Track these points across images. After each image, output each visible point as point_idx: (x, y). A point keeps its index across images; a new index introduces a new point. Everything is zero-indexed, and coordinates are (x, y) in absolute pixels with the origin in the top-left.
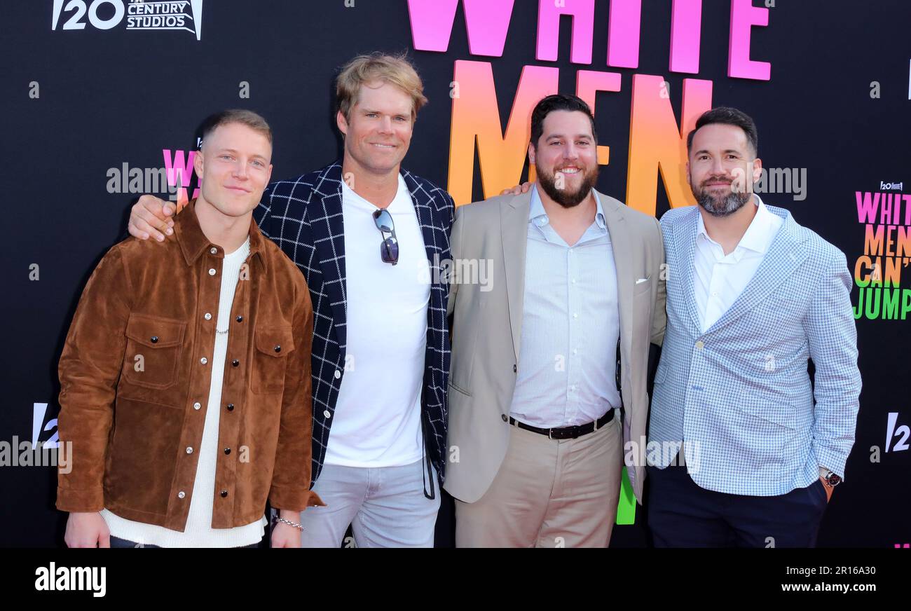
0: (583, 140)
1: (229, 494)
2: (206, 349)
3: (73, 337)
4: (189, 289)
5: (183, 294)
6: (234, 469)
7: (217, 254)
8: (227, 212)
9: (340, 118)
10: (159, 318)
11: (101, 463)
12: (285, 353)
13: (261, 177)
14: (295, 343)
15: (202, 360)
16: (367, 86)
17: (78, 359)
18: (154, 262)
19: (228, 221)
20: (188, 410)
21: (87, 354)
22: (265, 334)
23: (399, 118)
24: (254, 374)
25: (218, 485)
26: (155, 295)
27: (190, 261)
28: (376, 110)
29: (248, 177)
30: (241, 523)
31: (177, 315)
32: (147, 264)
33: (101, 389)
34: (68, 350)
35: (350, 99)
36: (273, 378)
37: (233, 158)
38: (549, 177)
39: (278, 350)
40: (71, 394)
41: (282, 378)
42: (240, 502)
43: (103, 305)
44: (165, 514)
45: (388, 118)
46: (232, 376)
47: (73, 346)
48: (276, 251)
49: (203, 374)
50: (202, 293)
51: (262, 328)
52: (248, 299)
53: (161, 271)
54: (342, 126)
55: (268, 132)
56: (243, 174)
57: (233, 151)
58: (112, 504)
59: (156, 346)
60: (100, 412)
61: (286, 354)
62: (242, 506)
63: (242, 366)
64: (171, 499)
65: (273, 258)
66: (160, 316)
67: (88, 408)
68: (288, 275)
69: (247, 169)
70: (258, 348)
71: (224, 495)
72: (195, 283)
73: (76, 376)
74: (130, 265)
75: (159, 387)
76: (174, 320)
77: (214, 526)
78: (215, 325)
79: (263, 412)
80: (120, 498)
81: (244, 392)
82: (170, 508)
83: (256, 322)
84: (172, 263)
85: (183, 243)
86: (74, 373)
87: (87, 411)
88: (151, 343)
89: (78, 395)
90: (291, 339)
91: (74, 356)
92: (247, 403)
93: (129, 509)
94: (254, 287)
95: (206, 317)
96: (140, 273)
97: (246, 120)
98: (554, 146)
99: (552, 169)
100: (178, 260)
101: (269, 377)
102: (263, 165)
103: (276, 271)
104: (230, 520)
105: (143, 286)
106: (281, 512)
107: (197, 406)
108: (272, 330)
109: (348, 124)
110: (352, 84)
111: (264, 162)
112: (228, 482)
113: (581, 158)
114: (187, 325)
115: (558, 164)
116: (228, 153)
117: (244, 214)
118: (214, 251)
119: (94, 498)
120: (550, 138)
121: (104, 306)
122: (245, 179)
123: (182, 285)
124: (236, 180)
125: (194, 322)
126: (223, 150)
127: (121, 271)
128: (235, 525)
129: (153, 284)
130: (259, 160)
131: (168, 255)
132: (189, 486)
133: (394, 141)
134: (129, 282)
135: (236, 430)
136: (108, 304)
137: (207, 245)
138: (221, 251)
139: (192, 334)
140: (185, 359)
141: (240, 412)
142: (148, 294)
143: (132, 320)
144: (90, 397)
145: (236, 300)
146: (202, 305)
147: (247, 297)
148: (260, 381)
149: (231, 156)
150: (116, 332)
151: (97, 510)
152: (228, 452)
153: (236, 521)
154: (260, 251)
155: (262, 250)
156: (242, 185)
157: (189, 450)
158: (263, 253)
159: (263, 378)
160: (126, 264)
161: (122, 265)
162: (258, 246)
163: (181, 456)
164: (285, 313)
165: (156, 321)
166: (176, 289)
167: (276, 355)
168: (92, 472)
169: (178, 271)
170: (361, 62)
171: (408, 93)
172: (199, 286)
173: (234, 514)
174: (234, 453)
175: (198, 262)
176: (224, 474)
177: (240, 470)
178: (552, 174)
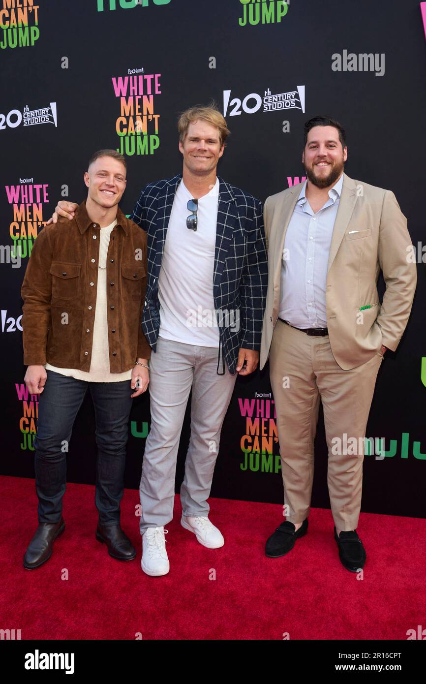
0: (332, 144)
1: (118, 354)
2: (93, 278)
4: (82, 247)
5: (79, 250)
6: (118, 340)
7: (96, 228)
8: (103, 205)
9: (180, 145)
10: (66, 263)
12: (139, 279)
13: (121, 186)
14: (145, 273)
15: (91, 284)
17: (29, 287)
18: (63, 233)
19: (103, 212)
20: (85, 310)
21: (33, 284)
22: (126, 268)
23: (210, 141)
24: (123, 290)
26: (64, 250)
27: (82, 231)
28: (196, 137)
29: (114, 185)
30: (126, 369)
31: (76, 261)
32: (59, 235)
33: (42, 302)
36: (135, 292)
37: (106, 175)
39: (135, 277)
42: (124, 358)
44: (79, 364)
45: (203, 141)
46: (111, 292)
48: (133, 225)
49: (92, 291)
50: (90, 249)
51: (125, 265)
52: (117, 251)
53: (67, 238)
56: (111, 184)
57: (106, 172)
59: (65, 278)
60: (42, 314)
62: (125, 360)
63: (116, 286)
64: (81, 356)
65: (131, 228)
66: (68, 262)
69: (114, 181)
70: (124, 276)
71: (115, 355)
74: (50, 236)
75: (69, 299)
76: (75, 264)
77: (111, 372)
78: (98, 265)
79: (131, 310)
80: (55, 358)
81: (119, 300)
82: (81, 360)
83: (121, 262)
84: (73, 233)
85: (79, 223)
88: (63, 276)
90: (143, 271)
92: (121, 305)
94: (120, 244)
95: (92, 261)
96: (55, 240)
98: (313, 148)
99: (311, 164)
100: (76, 232)
101: (132, 291)
102: (122, 180)
103: (133, 235)
104: (119, 368)
105: (57, 246)
107: (90, 308)
108: (131, 266)
111: (122, 178)
112: (116, 348)
113: (330, 156)
114: (82, 266)
115: (315, 161)
116: (103, 173)
118: (95, 226)
119: (40, 358)
120: (310, 144)
122: (113, 187)
123: (78, 245)
124: (106, 186)
125: (86, 264)
126: (100, 171)
127: (46, 239)
128: (123, 370)
129: (63, 246)
130: (120, 176)
131: (70, 229)
132: (89, 349)
133: (207, 154)
134: (50, 245)
135: (117, 320)
136: (41, 257)
137: (90, 223)
138: (98, 226)
139: (85, 271)
140: (82, 284)
141: (118, 311)
143: (53, 265)
145: (110, 251)
146: (90, 255)
147: (116, 249)
148: (126, 293)
150: (46, 272)
152: (114, 332)
153: (123, 368)
154: (122, 224)
155: (124, 223)
157: (87, 331)
158: (125, 225)
159: (129, 292)
160: (48, 236)
161: (46, 236)
163: (84, 334)
165: (65, 264)
166: (75, 247)
167: (134, 279)
169: (76, 238)
170: (190, 112)
171: (216, 127)
172: (87, 245)
173: (121, 365)
174: (117, 332)
175: (87, 231)
176: (113, 344)
177: (122, 341)
178: (311, 167)
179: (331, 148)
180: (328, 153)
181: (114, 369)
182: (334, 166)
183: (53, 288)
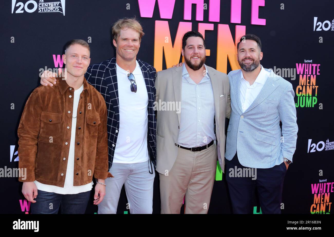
0: (200, 46)
1: (79, 174)
2: (69, 124)
3: (22, 121)
4: (62, 103)
5: (60, 105)
6: (80, 165)
7: (72, 90)
8: (75, 75)
9: (114, 41)
10: (52, 113)
11: (34, 164)
12: (97, 124)
13: (87, 63)
14: (101, 121)
15: (68, 127)
16: (122, 30)
17: (24, 128)
18: (50, 93)
19: (75, 79)
20: (63, 145)
21: (27, 127)
22: (90, 117)
23: (134, 40)
24: (86, 132)
25: (75, 171)
26: (50, 105)
27: (63, 93)
28: (126, 38)
29: (82, 63)
30: (83, 184)
31: (58, 112)
32: (47, 95)
33: (33, 139)
34: (21, 125)
35: (117, 35)
36: (93, 133)
37: (76, 56)
38: (189, 60)
39: (95, 123)
40: (22, 141)
41: (96, 133)
42: (83, 177)
43: (32, 109)
44: (57, 181)
45: (130, 41)
46: (79, 133)
47: (22, 124)
48: (93, 89)
49: (68, 132)
50: (67, 104)
51: (89, 115)
53: (52, 96)
54: (115, 45)
55: (88, 47)
56: (80, 62)
57: (76, 54)
58: (38, 179)
59: (51, 123)
60: (33, 147)
61: (98, 124)
62: (84, 178)
63: (82, 129)
64: (59, 176)
65: (92, 91)
66: (53, 113)
67: (28, 146)
68: (97, 97)
69: (81, 60)
70: (88, 123)
71: (77, 174)
72: (64, 101)
73: (24, 134)
74: (41, 95)
76: (57, 114)
77: (74, 185)
78: (72, 115)
79: (90, 145)
80: (41, 176)
81: (83, 138)
82: (59, 179)
83: (86, 113)
84: (56, 94)
85: (60, 87)
86: (23, 134)
87: (28, 147)
88: (49, 122)
89: (25, 141)
90: (99, 119)
91: (23, 128)
92: (84, 142)
93: (44, 180)
94: (85, 102)
95: (69, 112)
96: (44, 98)
97: (80, 43)
98: (190, 49)
99: (190, 58)
100: (58, 93)
101: (92, 133)
102: (87, 58)
103: (93, 96)
104: (80, 183)
105: (46, 102)
106: (98, 179)
107: (67, 143)
108: (92, 116)
109: (117, 43)
110: (117, 30)
111: (87, 57)
112: (79, 170)
113: (199, 53)
114: (62, 115)
115: (192, 56)
116: (74, 55)
117: (81, 76)
118: (71, 89)
119: (32, 177)
120: (189, 46)
121: (33, 110)
122: (81, 64)
123: (60, 101)
124: (77, 64)
125: (64, 114)
126: (72, 54)
127: (38, 97)
128: (82, 185)
129: (50, 101)
131: (54, 91)
132: (65, 171)
133: (133, 48)
134: (41, 101)
135: (81, 151)
136: (34, 109)
137: (68, 87)
138: (73, 89)
139: (64, 118)
140: (62, 128)
141: (82, 145)
142: (48, 105)
143: (43, 114)
144: (29, 142)
145: (79, 106)
146: (67, 108)
147: (83, 105)
148: (88, 134)
149: (75, 56)
150: (37, 119)
151: (33, 181)
152: (78, 159)
154: (87, 89)
155: (88, 88)
156: (80, 66)
157: (64, 159)
158: (88, 89)
159: (90, 133)
160: (40, 95)
161: (38, 95)
162: (86, 87)
163: (61, 161)
164: (97, 110)
165: (51, 114)
166: (58, 103)
167: (94, 125)
168: (30, 168)
169: (58, 97)
170: (120, 22)
171: (137, 31)
172: (66, 102)
173: (81, 181)
174: (80, 159)
175: (65, 93)
176: (77, 167)
177: (82, 166)
178: (189, 59)
181: (76, 183)
183: (41, 130)
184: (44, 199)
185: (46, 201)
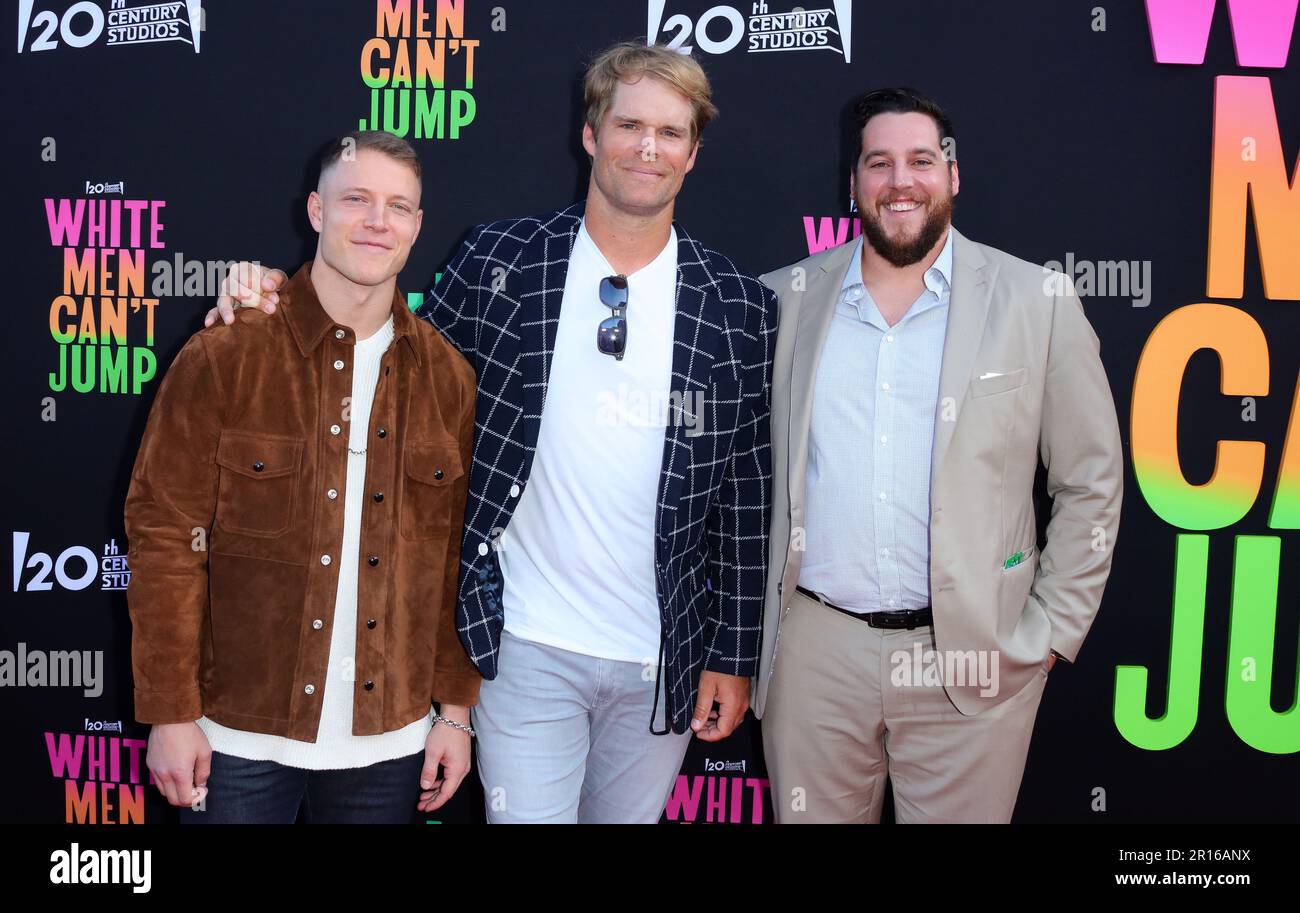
1: (376, 685)
2: (335, 477)
3: (143, 470)
4: (306, 391)
5: (297, 399)
6: (381, 650)
7: (344, 339)
8: (358, 278)
10: (264, 435)
11: (195, 650)
12: (449, 481)
13: (407, 227)
14: (464, 467)
15: (330, 493)
17: (153, 500)
18: (253, 353)
19: (361, 294)
20: (312, 566)
21: (165, 494)
22: (420, 453)
24: (405, 512)
25: (360, 672)
26: (256, 401)
27: (306, 350)
29: (387, 227)
30: (394, 725)
31: (290, 429)
32: (244, 357)
34: (137, 488)
36: (434, 516)
37: (364, 200)
39: (439, 477)
40: (145, 554)
41: (447, 517)
42: (392, 696)
43: (182, 420)
44: (287, 718)
45: (652, 132)
46: (374, 517)
47: (144, 483)
48: (433, 334)
49: (331, 513)
50: (326, 396)
51: (414, 444)
52: (395, 405)
53: (264, 366)
55: (413, 161)
56: (379, 224)
57: (365, 190)
58: (211, 707)
59: (260, 476)
60: (191, 577)
61: (451, 482)
62: (395, 701)
63: (389, 501)
64: (295, 695)
65: (429, 345)
66: (267, 433)
67: (171, 573)
68: (450, 368)
69: (385, 216)
70: (410, 475)
71: (369, 687)
72: (314, 383)
73: (151, 526)
74: (218, 360)
75: (270, 534)
76: (287, 438)
77: (355, 733)
78: (346, 442)
79: (420, 567)
80: (220, 699)
81: (393, 540)
82: (294, 710)
83: (405, 436)
84: (280, 354)
85: (294, 325)
86: (148, 522)
87: (169, 577)
88: (254, 472)
89: (156, 554)
90: (458, 460)
91: (147, 497)
92: (397, 554)
93: (234, 713)
94: (402, 386)
95: (332, 430)
96: (234, 369)
97: (382, 145)
100: (287, 350)
101: (427, 515)
102: (408, 210)
103: (434, 363)
104: (378, 723)
105: (238, 390)
106: (442, 705)
107: (326, 560)
108: (429, 447)
111: (409, 206)
112: (375, 669)
114: (305, 443)
116: (357, 194)
117: (384, 281)
118: (340, 334)
119: (188, 702)
121: (185, 422)
122: (384, 231)
123: (295, 386)
124: (369, 232)
125: (316, 439)
126: (349, 189)
127: (205, 371)
128: (386, 729)
129: (253, 387)
130: (403, 202)
131: (272, 343)
132: (319, 677)
134: (219, 386)
135: (383, 593)
136: (191, 418)
137: (330, 326)
138: (350, 334)
139: (313, 457)
140: (305, 494)
141: (388, 568)
142: (246, 400)
143: (225, 440)
144: (173, 557)
145: (377, 406)
146: (326, 414)
147: (393, 401)
148: (413, 521)
149: (360, 197)
150: (204, 459)
151: (192, 718)
152: (372, 626)
153: (387, 725)
154: (408, 334)
155: (413, 331)
156: (378, 239)
157: (318, 624)
158: (414, 337)
159: (419, 517)
160: (213, 359)
161: (208, 360)
162: (405, 327)
163: (306, 633)
164: (448, 423)
165: (260, 439)
166: (288, 393)
167: (436, 483)
168: (183, 665)
169: (290, 365)
171: (686, 96)
172: (320, 387)
173: (384, 714)
174: (381, 626)
175: (318, 351)
176: (367, 657)
177: (389, 651)
179: (922, 167)
180: (915, 180)
181: (364, 724)
182: (931, 209)
183: (221, 505)
184: (235, 788)
185: (243, 796)
